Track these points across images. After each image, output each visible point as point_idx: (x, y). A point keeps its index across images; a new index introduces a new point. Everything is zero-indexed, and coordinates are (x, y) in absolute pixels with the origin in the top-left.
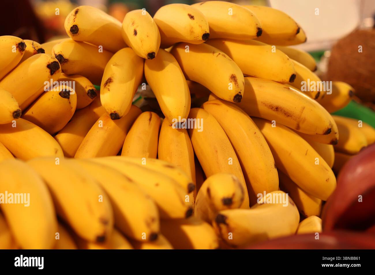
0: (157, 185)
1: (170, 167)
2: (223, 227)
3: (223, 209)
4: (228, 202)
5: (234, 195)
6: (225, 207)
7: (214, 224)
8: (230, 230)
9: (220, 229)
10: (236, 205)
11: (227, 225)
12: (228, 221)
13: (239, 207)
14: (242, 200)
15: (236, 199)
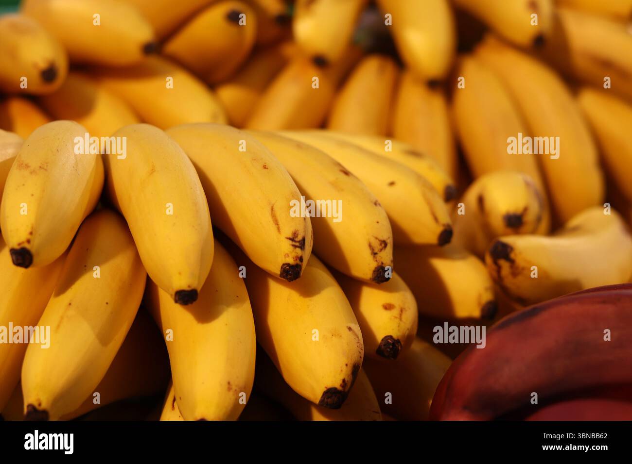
0: (392, 184)
1: (415, 154)
2: (505, 265)
3: (506, 234)
4: (515, 222)
5: (526, 209)
6: (509, 230)
7: (489, 259)
8: (516, 271)
9: (499, 269)
10: (528, 227)
11: (512, 262)
12: (512, 256)
13: (534, 232)
14: (539, 220)
15: (530, 217)
